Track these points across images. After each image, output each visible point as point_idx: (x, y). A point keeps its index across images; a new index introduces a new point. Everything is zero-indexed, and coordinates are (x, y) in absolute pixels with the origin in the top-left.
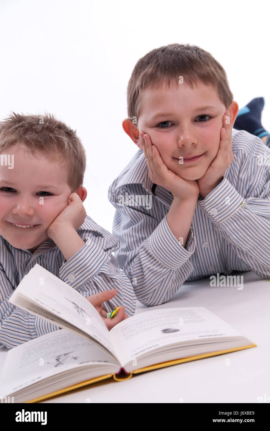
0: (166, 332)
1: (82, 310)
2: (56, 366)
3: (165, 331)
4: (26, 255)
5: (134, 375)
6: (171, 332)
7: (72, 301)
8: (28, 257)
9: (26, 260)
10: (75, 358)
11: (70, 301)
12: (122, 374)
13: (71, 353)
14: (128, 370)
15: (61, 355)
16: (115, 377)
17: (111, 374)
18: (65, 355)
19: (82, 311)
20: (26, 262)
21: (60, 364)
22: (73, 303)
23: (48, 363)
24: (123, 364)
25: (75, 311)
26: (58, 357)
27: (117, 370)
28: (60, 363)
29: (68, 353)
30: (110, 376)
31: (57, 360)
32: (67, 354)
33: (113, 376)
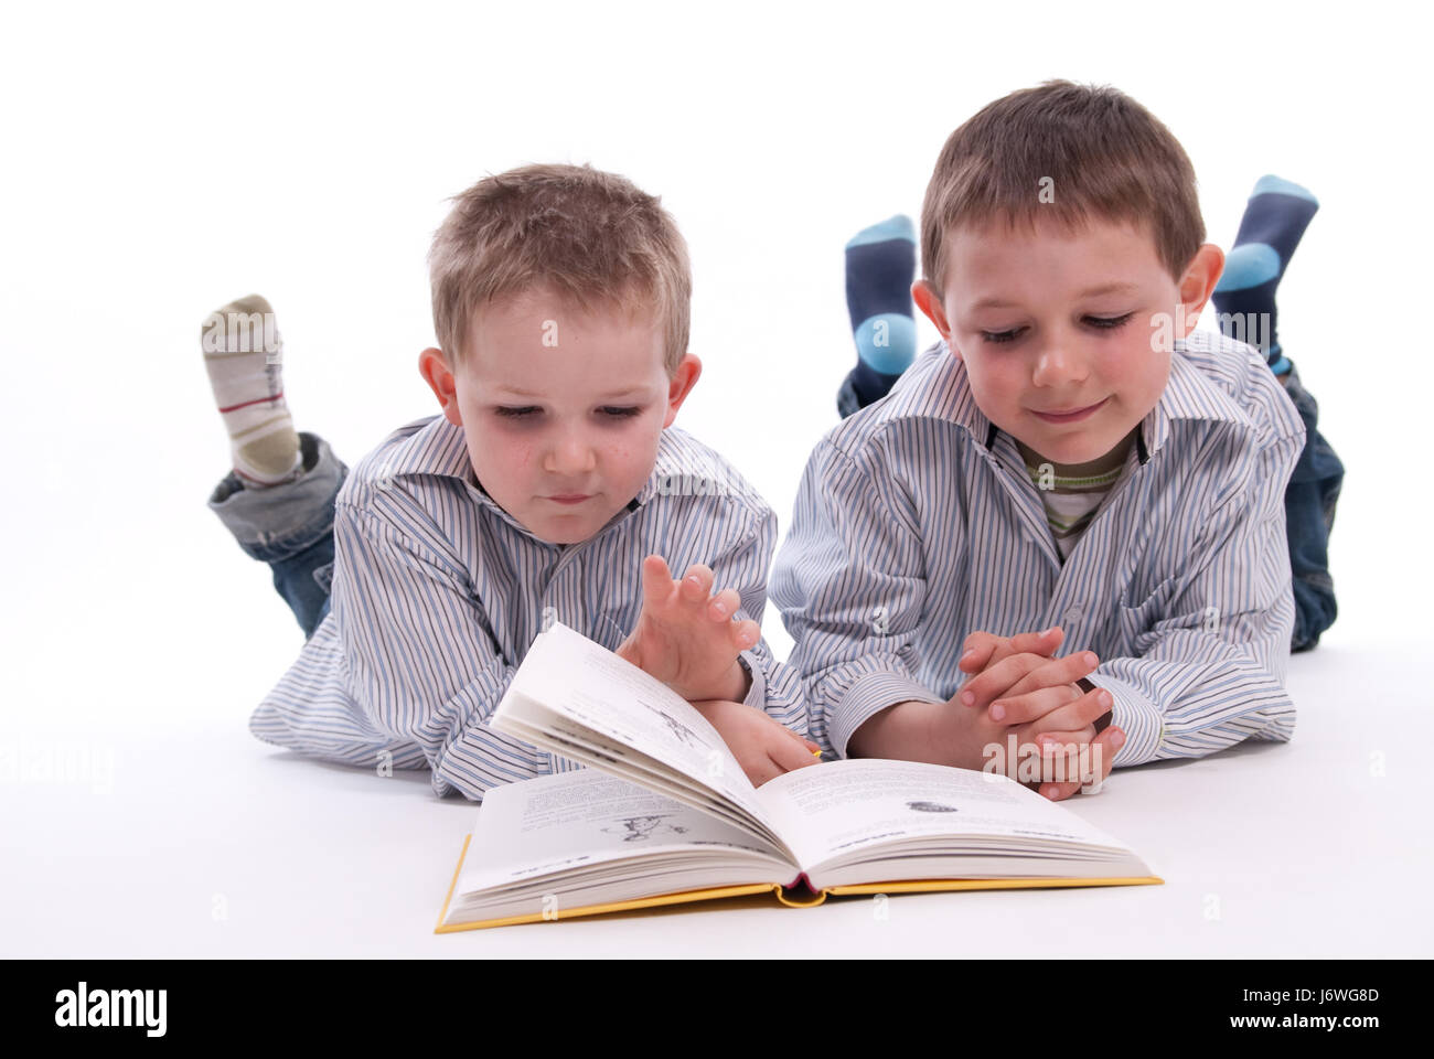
0: (920, 809)
1: (686, 730)
2: (627, 839)
3: (917, 806)
4: (546, 554)
5: (832, 899)
6: (934, 810)
7: (659, 710)
8: (551, 560)
9: (546, 566)
10: (679, 830)
11: (654, 710)
12: (801, 891)
13: (664, 816)
14: (817, 883)
15: (638, 818)
16: (780, 894)
17: (771, 884)
18: (650, 819)
19: (689, 736)
20: (547, 570)
21: (639, 838)
22: (663, 714)
23: (606, 830)
24: (806, 865)
25: (670, 732)
26: (632, 820)
27: (788, 878)
28: (638, 835)
29: (657, 817)
30: (768, 888)
31: (630, 826)
32: (654, 818)
33: (776, 889)
